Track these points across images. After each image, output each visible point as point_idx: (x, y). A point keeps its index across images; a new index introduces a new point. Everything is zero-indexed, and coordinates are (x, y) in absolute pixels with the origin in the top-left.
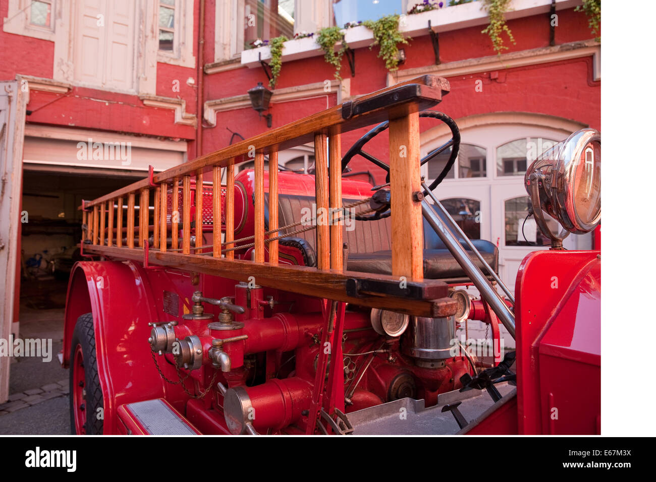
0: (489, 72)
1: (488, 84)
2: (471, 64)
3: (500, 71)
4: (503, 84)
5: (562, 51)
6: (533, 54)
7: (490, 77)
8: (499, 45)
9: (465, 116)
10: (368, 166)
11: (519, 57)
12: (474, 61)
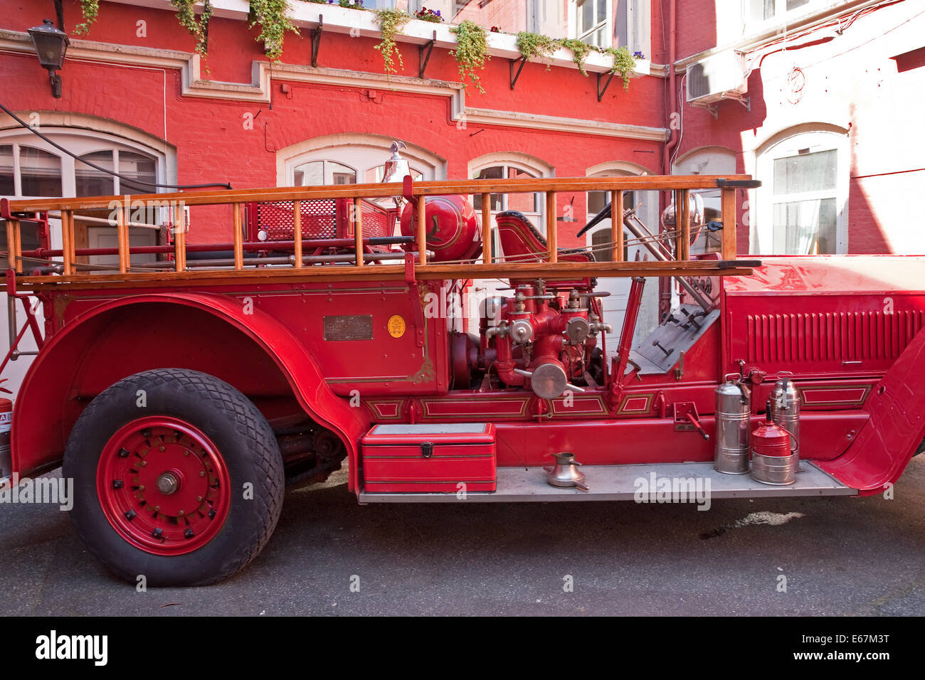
0: (368, 90)
1: (366, 103)
2: (353, 77)
3: (378, 90)
4: (379, 105)
5: (431, 86)
6: (409, 82)
7: (368, 95)
8: (390, 67)
9: (342, 132)
10: (226, 176)
11: (397, 81)
12: (356, 74)
